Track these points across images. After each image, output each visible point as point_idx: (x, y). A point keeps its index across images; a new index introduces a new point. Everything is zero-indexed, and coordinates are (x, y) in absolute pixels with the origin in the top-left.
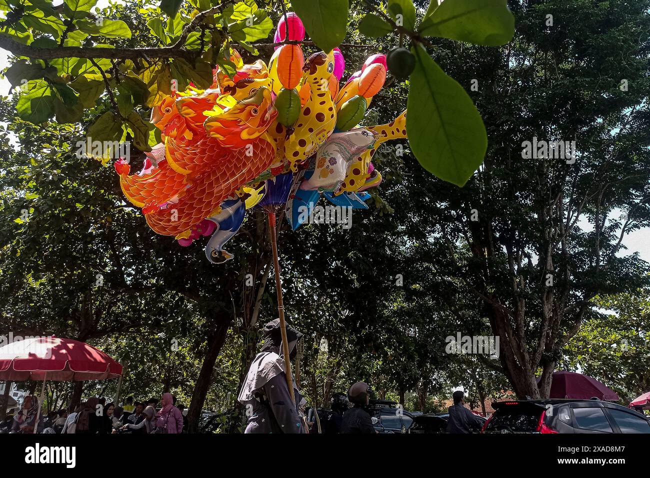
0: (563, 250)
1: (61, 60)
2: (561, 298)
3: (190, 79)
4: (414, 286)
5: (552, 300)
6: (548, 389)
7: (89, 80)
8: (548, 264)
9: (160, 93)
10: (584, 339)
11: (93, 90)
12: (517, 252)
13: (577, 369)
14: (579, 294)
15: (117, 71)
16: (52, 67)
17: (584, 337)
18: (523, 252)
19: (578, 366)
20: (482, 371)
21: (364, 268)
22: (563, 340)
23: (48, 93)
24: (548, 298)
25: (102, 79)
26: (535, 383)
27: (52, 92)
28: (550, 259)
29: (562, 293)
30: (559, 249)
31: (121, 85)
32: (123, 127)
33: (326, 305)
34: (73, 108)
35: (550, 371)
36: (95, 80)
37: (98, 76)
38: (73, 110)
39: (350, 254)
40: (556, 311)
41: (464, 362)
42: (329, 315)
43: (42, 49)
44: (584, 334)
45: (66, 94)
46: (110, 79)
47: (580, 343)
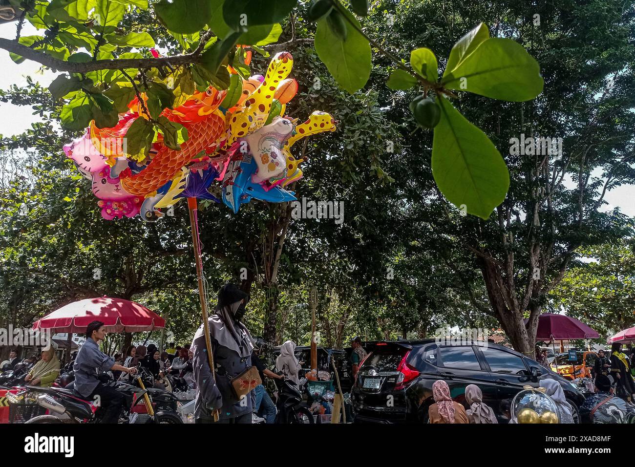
0: (549, 207)
1: (95, 72)
2: (546, 251)
3: (209, 81)
4: (413, 243)
5: (539, 251)
6: (535, 330)
7: (121, 87)
8: (535, 221)
9: (184, 94)
10: (568, 285)
11: (125, 97)
12: (507, 210)
13: (561, 310)
14: (563, 246)
15: (145, 78)
16: (88, 79)
17: (568, 282)
18: (512, 210)
19: (562, 307)
20: (474, 313)
21: (368, 229)
22: (549, 287)
23: (87, 102)
24: (535, 251)
25: (132, 86)
26: (523, 324)
27: (90, 101)
28: (536, 216)
29: (548, 246)
30: (545, 207)
31: (149, 90)
32: (154, 129)
33: (335, 261)
34: (110, 114)
35: (537, 314)
36: (126, 87)
37: (129, 84)
38: (110, 116)
39: (356, 217)
40: (543, 262)
41: (459, 306)
42: (339, 269)
43: (78, 64)
44: (568, 280)
45: (102, 102)
46: (139, 86)
47: (564, 288)
